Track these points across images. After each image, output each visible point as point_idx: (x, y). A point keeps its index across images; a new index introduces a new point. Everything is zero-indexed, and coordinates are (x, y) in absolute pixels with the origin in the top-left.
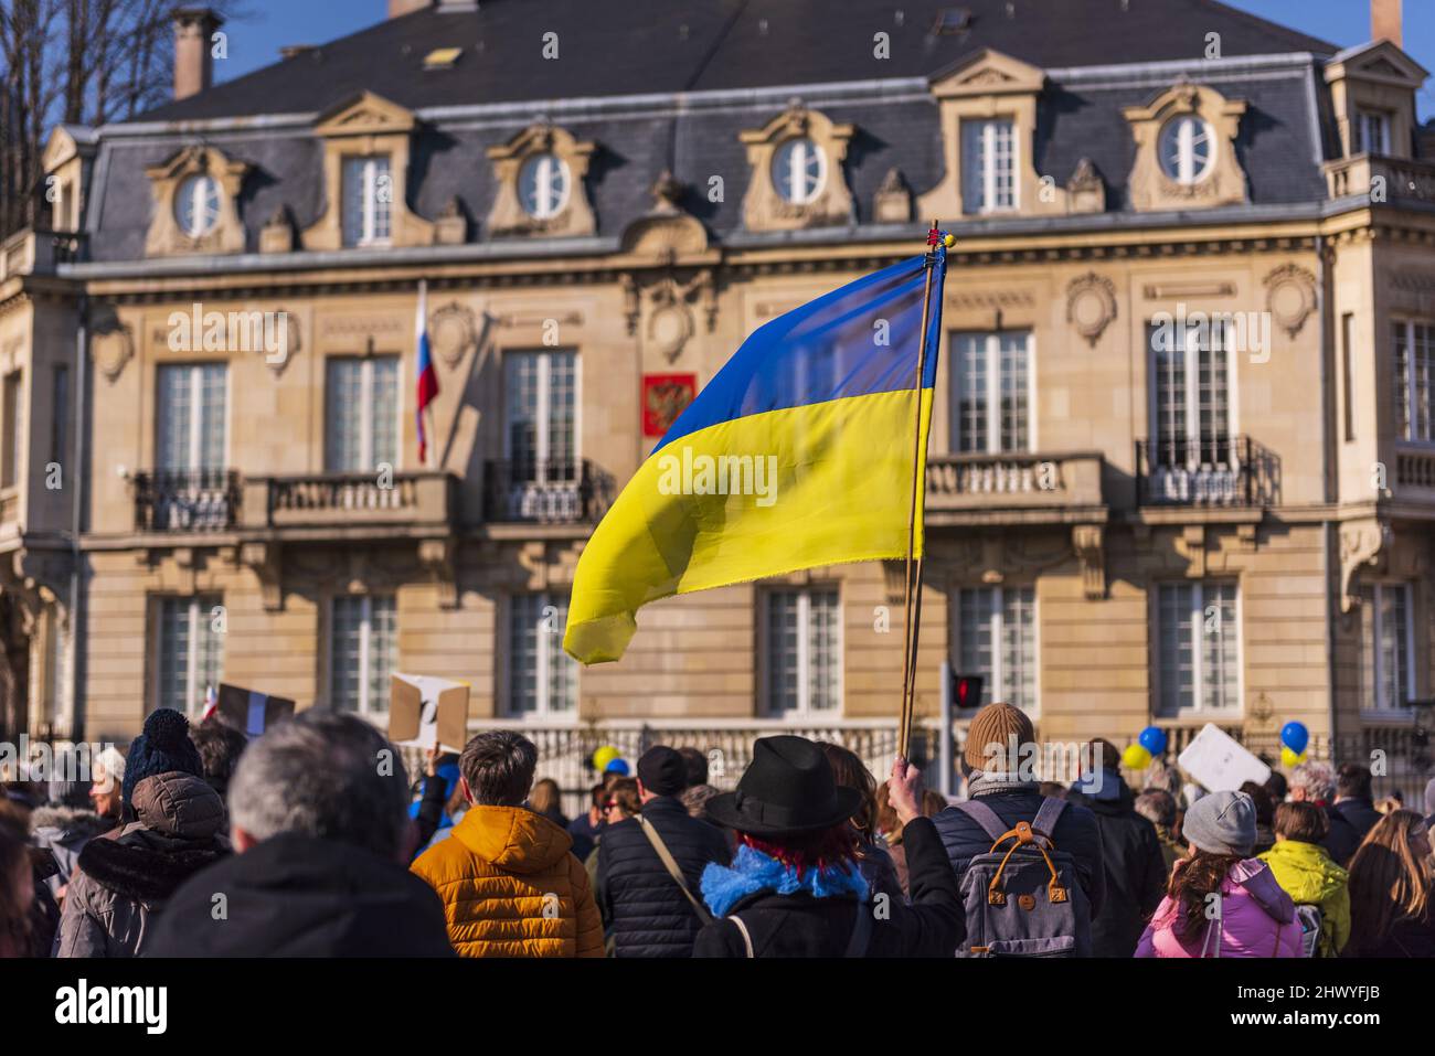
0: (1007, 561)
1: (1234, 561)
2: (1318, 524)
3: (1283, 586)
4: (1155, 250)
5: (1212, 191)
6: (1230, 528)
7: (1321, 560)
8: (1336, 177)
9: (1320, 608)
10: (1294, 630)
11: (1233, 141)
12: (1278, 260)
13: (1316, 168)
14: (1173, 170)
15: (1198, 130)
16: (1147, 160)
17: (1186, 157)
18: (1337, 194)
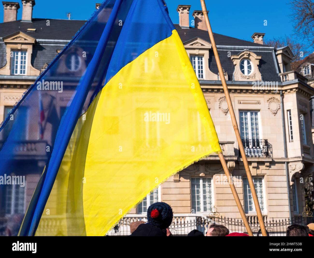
0: (206, 171)
1: (264, 172)
2: (284, 163)
3: (276, 178)
4: (241, 91)
5: (254, 78)
6: (263, 163)
7: (285, 172)
8: (283, 77)
9: (286, 184)
10: (279, 190)
11: (258, 65)
12: (270, 96)
13: (278, 74)
14: (243, 72)
15: (249, 63)
16: (237, 68)
17: (246, 69)
18: (283, 81)
